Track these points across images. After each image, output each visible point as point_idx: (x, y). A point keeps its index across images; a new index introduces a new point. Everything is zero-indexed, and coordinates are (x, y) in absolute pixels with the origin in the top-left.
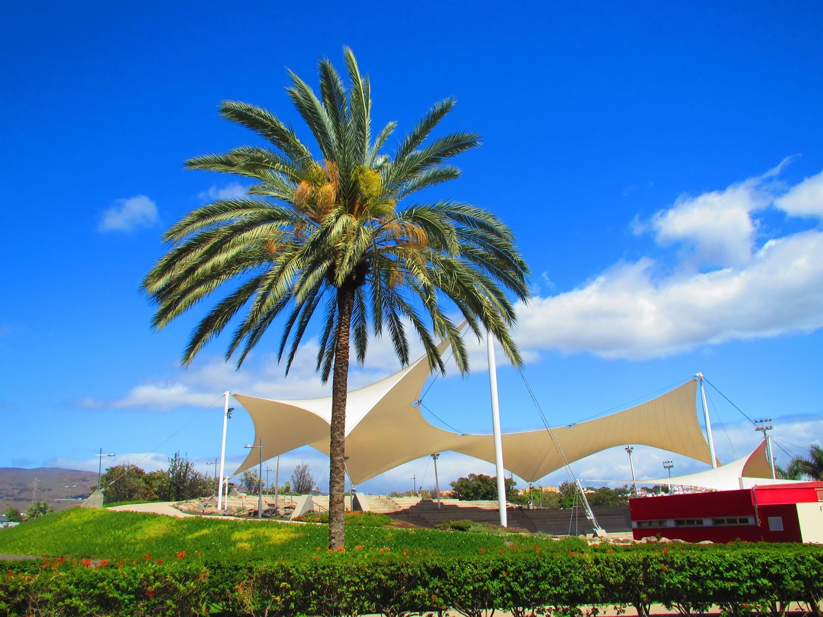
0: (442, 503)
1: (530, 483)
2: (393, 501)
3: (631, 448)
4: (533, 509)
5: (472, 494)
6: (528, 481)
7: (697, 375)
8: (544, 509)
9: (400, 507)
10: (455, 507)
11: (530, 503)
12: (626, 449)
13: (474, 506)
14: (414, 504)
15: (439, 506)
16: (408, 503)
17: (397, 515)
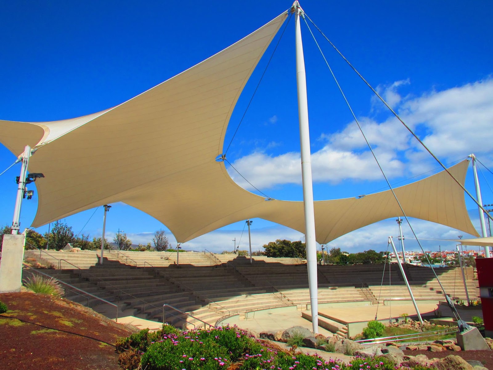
0: (253, 259)
1: (322, 245)
2: (215, 257)
3: (401, 220)
4: (324, 265)
5: (278, 253)
6: (320, 244)
7: (470, 156)
8: (333, 265)
9: (220, 261)
10: (263, 262)
11: (322, 260)
12: (397, 220)
13: (278, 262)
14: (232, 259)
15: (251, 261)
16: (227, 258)
17: (216, 267)
